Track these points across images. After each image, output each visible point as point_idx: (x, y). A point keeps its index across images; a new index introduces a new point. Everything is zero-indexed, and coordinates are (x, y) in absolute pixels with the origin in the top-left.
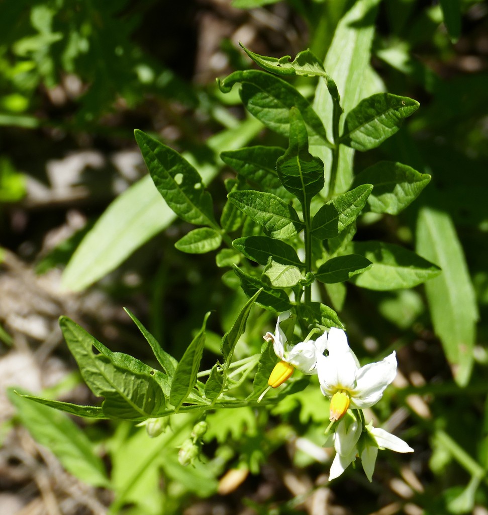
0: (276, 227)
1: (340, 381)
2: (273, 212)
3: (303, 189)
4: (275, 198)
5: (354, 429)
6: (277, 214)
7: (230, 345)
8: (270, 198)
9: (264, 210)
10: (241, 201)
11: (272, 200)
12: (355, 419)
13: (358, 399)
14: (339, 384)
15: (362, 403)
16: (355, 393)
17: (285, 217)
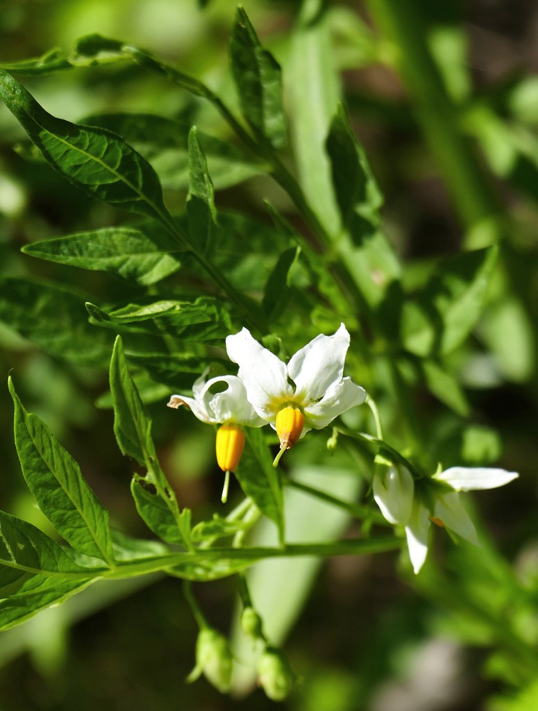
0: (141, 269)
1: (269, 392)
2: (126, 253)
3: (142, 197)
4: (117, 233)
5: (392, 476)
6: (136, 252)
7: (134, 442)
8: (110, 235)
9: (109, 254)
10: (58, 252)
11: (114, 237)
12: (389, 464)
13: (312, 406)
14: (272, 398)
15: (321, 408)
16: (301, 397)
17: (149, 251)
